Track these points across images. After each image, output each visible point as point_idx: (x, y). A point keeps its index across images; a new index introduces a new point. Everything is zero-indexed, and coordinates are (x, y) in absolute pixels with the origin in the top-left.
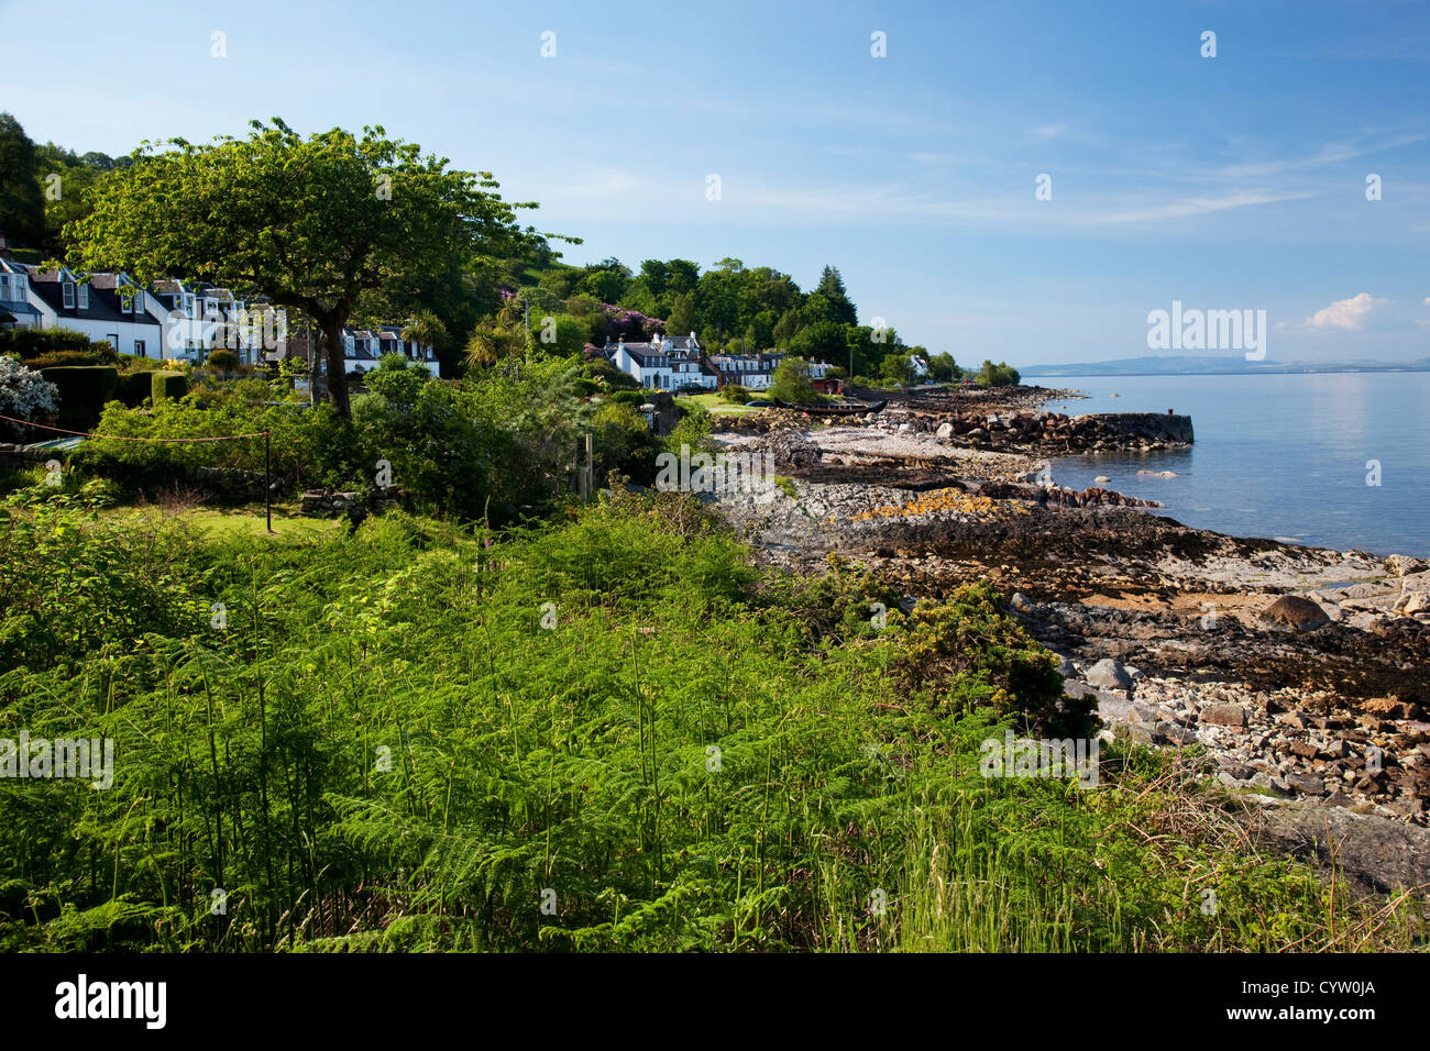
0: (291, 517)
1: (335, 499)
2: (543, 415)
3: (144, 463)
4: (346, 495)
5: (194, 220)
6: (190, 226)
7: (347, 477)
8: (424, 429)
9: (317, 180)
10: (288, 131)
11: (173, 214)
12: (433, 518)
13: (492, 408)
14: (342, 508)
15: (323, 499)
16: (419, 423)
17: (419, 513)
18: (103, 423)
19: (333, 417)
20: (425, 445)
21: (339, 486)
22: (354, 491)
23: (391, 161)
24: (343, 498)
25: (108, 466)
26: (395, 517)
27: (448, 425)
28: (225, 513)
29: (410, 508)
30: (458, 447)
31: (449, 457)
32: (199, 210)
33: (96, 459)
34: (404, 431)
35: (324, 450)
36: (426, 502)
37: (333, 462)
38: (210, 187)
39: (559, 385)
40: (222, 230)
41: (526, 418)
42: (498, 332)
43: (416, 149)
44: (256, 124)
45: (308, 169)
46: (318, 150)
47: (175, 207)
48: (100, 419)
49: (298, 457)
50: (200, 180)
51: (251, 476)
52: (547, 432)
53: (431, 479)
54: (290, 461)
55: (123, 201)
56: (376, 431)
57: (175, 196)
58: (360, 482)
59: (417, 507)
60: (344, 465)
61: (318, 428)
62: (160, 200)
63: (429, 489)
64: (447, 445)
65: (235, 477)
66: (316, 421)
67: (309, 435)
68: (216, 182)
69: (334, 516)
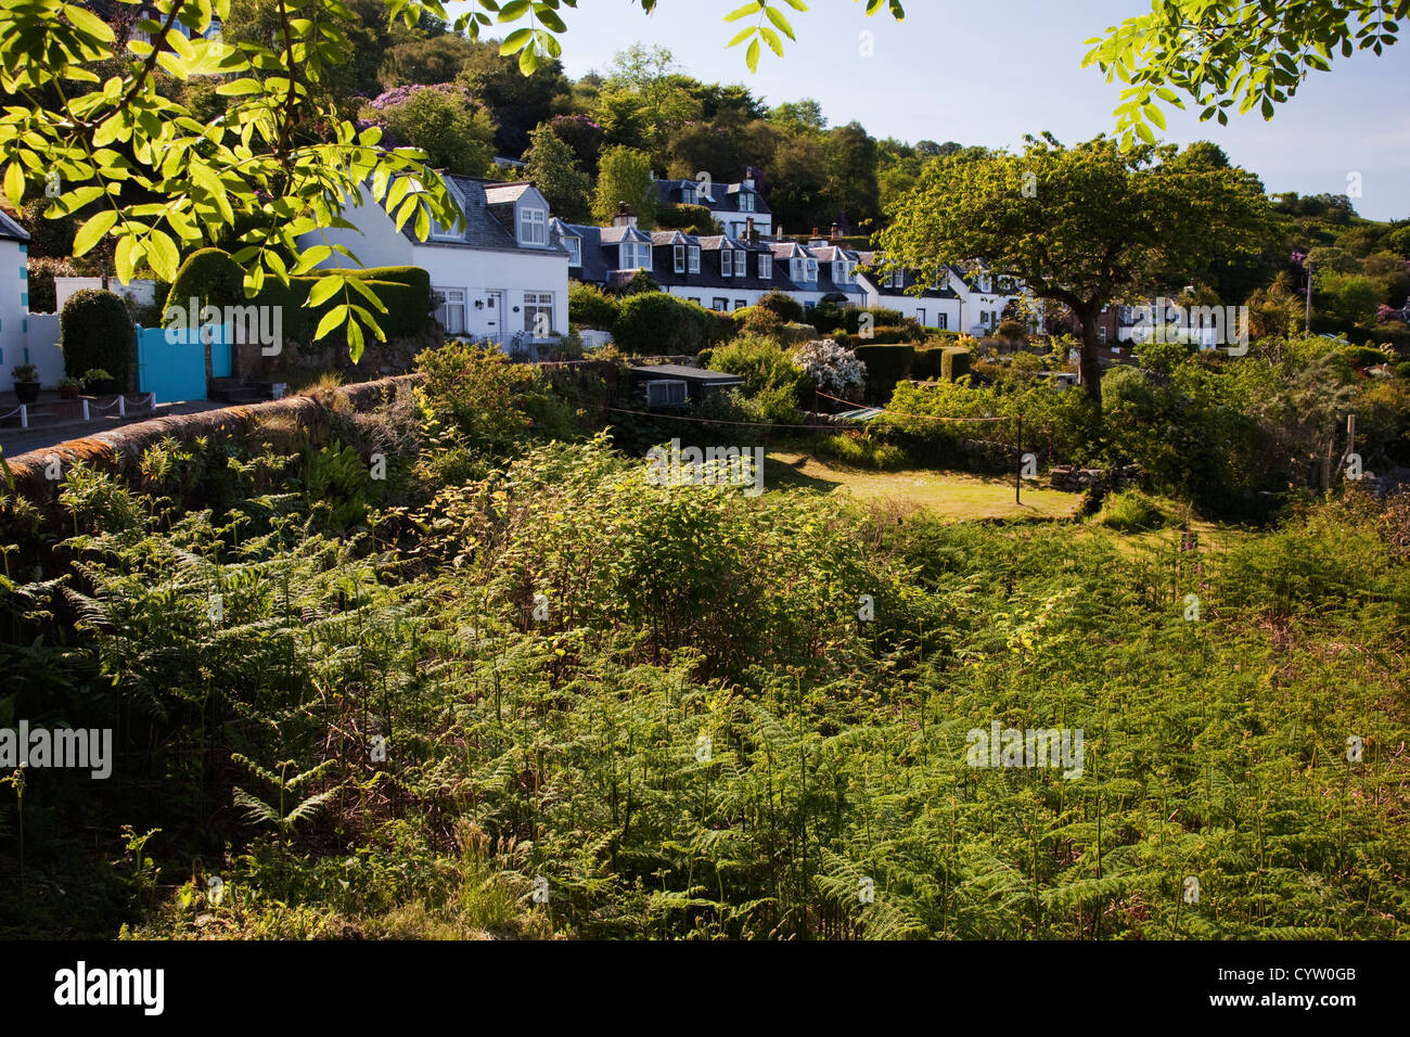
0: (1042, 489)
1: (1080, 475)
2: (1297, 397)
3: (924, 434)
4: (1090, 472)
5: (970, 229)
6: (967, 234)
7: (1093, 455)
8: (1166, 415)
9: (1077, 188)
10: (1055, 143)
11: (954, 224)
12: (1171, 498)
13: (1242, 392)
14: (1086, 484)
15: (1070, 474)
16: (1161, 410)
17: (1157, 493)
18: (894, 399)
19: (1084, 400)
20: (1165, 430)
21: (1085, 463)
22: (1099, 468)
23: (1149, 162)
24: (1088, 475)
25: (897, 436)
26: (1132, 497)
27: (1189, 413)
28: (985, 482)
29: (1148, 489)
30: (1196, 434)
31: (1188, 443)
32: (974, 220)
33: (887, 430)
34: (1146, 416)
35: (1075, 429)
36: (1165, 483)
37: (1082, 442)
38: (984, 199)
39: (1317, 368)
40: (991, 236)
41: (1280, 399)
42: (1267, 306)
43: (1175, 148)
44: (1029, 138)
45: (1069, 178)
46: (1079, 159)
47: (953, 219)
48: (892, 395)
49: (1051, 435)
50: (976, 194)
51: (1010, 450)
52: (1301, 415)
53: (1170, 462)
54: (1043, 438)
55: (915, 214)
56: (1122, 414)
57: (954, 210)
58: (1103, 460)
59: (1156, 487)
60: (1090, 445)
61: (1070, 409)
62: (942, 213)
63: (1166, 472)
64: (1186, 431)
65: (997, 451)
66: (1068, 403)
67: (1062, 415)
68: (989, 195)
69: (1079, 491)
